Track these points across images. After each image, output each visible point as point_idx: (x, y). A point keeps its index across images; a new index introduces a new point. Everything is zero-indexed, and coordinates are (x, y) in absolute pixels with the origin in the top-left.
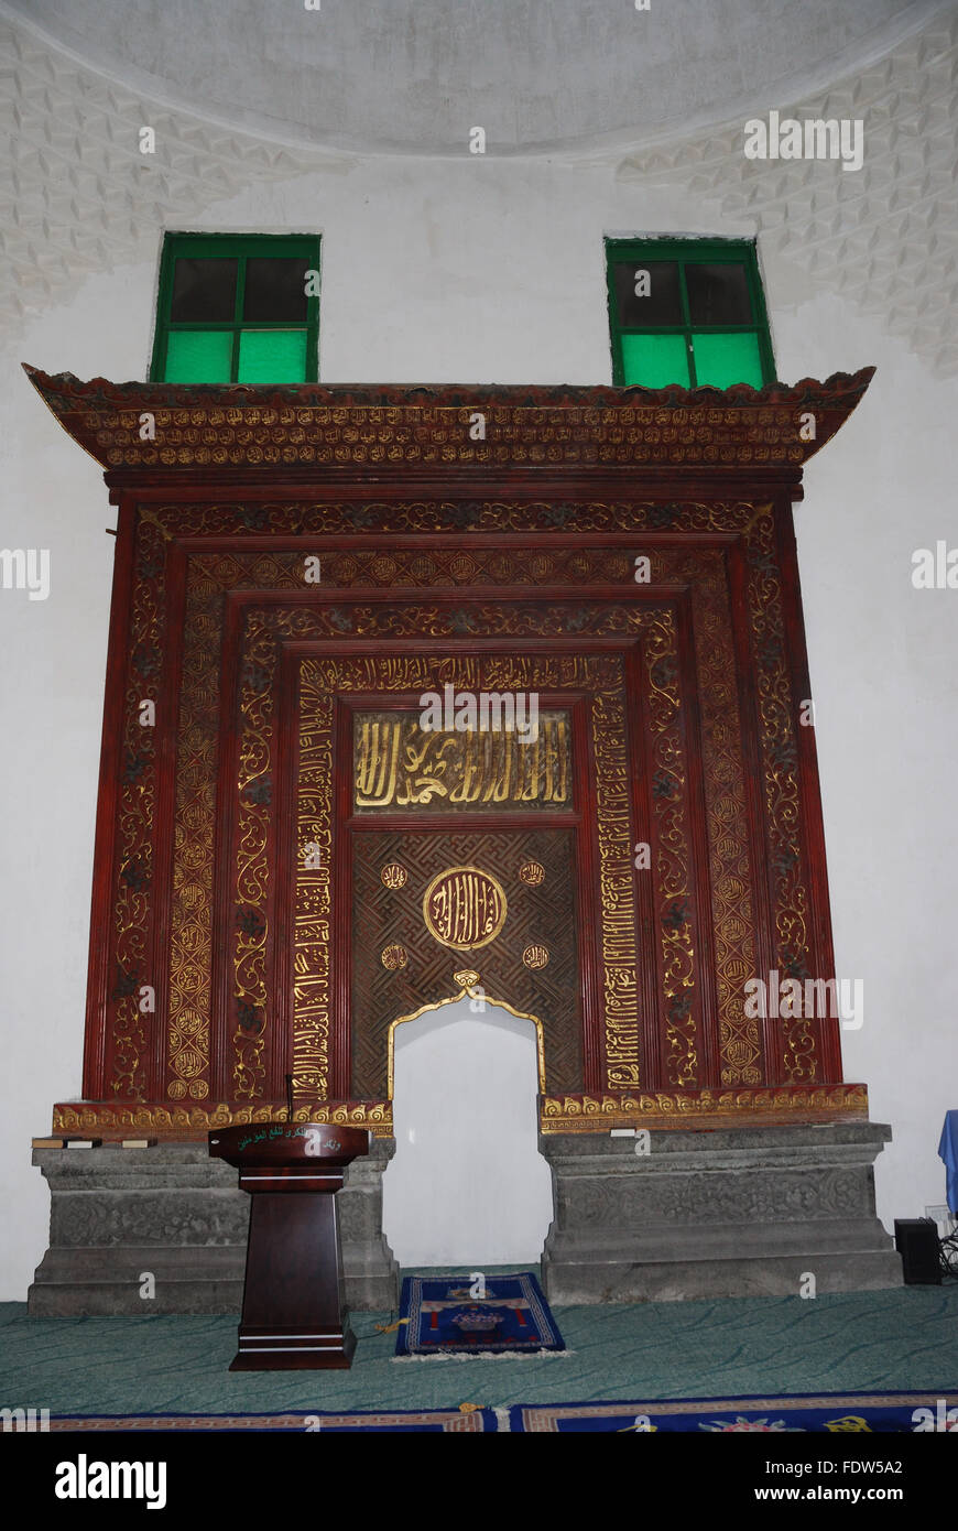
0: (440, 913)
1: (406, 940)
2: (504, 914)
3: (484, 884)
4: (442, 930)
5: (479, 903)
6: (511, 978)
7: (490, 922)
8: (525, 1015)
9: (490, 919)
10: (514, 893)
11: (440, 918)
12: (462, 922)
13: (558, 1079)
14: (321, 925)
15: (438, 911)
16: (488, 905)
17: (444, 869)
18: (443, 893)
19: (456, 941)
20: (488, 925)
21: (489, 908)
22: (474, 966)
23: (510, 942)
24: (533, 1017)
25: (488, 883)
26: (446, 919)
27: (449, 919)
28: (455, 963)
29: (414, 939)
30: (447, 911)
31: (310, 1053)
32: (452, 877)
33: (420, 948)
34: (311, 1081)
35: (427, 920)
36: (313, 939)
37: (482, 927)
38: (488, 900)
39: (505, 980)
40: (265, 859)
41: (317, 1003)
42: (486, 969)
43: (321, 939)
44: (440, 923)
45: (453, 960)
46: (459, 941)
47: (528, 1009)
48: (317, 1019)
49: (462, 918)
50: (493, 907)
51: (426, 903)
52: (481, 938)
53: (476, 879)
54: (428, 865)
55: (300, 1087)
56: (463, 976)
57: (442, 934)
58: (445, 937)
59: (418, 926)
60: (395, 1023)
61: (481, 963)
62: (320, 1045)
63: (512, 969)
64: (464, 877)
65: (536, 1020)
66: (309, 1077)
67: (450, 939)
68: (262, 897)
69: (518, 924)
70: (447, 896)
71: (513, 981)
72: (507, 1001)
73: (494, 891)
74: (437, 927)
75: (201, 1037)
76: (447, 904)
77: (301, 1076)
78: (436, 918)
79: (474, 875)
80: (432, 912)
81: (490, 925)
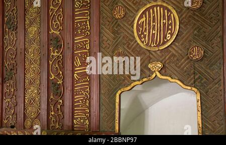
0: (142, 30)
1: (125, 47)
2: (178, 27)
3: (166, 11)
4: (143, 40)
5: (163, 22)
6: (182, 67)
7: (169, 33)
8: (189, 88)
9: (169, 31)
10: (184, 16)
11: (142, 33)
12: (153, 34)
13: (210, 127)
14: (86, 41)
15: (141, 29)
16: (168, 23)
17: (146, 5)
18: (144, 19)
19: (150, 46)
20: (168, 36)
21: (169, 25)
22: (161, 59)
23: (182, 44)
24: (193, 89)
25: (169, 10)
26: (145, 33)
27: (147, 33)
28: (151, 58)
29: (130, 46)
30: (146, 29)
31: (82, 107)
32: (148, 9)
33: (132, 51)
34: (82, 121)
35: (136, 34)
36: (82, 48)
37: (165, 37)
38: (168, 20)
39: (179, 67)
40: (61, 10)
41: (84, 82)
42: (168, 61)
43: (86, 48)
44: (142, 36)
45: (150, 57)
46: (152, 46)
47: (192, 84)
48: (84, 90)
49: (154, 32)
50: (171, 24)
51: (135, 25)
52: (164, 43)
53: (162, 9)
54: (137, 4)
55: (77, 124)
56: (153, 65)
57: (143, 42)
58: (145, 44)
59: (132, 38)
60: (119, 92)
61: (165, 58)
62: (85, 103)
63: (183, 60)
64: (155, 9)
65: (196, 90)
66: (81, 119)
67: (147, 45)
68: (60, 29)
69: (187, 34)
70: (146, 20)
71: (184, 68)
72: (179, 80)
73: (172, 15)
74: (140, 38)
75: (37, 99)
76: (146, 25)
77: (77, 118)
78: (140, 33)
79: (161, 6)
80: (138, 30)
81: (169, 35)
